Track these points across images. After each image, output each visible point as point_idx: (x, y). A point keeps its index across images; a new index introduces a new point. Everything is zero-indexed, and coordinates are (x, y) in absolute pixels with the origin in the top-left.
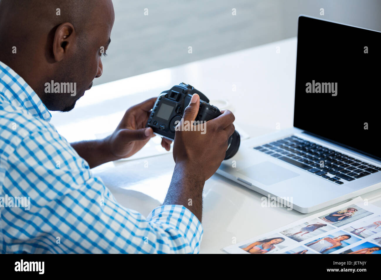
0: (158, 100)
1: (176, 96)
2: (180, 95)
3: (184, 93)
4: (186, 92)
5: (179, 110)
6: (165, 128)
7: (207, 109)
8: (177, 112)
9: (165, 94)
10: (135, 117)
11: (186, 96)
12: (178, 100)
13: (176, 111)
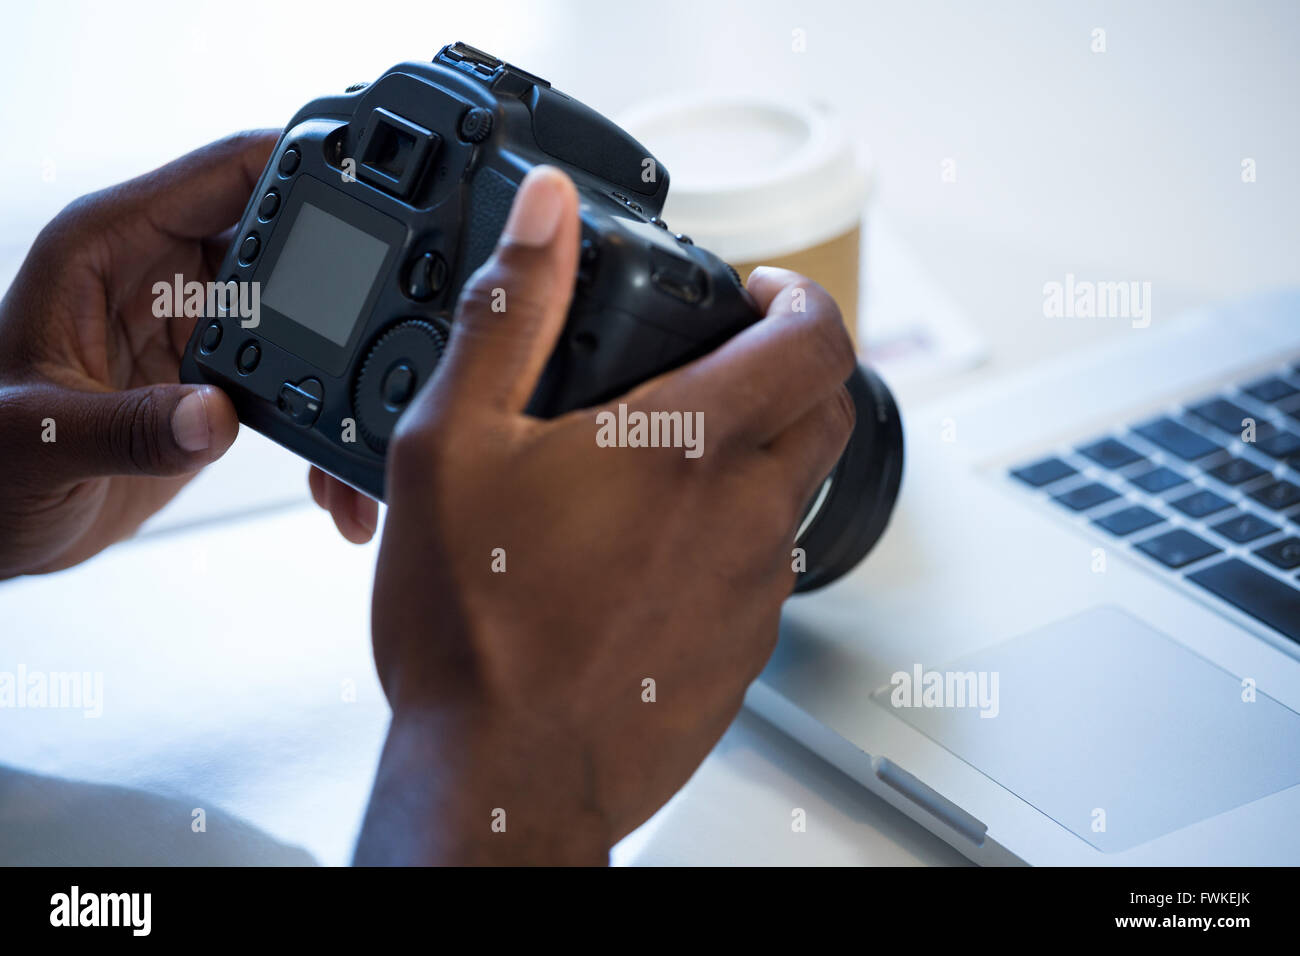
0: (271, 175)
1: (409, 160)
2: (436, 154)
3: (464, 138)
4: (484, 135)
5: (428, 277)
6: (320, 405)
7: (639, 281)
8: (414, 290)
9: (325, 127)
10: (108, 285)
11: (480, 162)
12: (418, 193)
13: (405, 277)
